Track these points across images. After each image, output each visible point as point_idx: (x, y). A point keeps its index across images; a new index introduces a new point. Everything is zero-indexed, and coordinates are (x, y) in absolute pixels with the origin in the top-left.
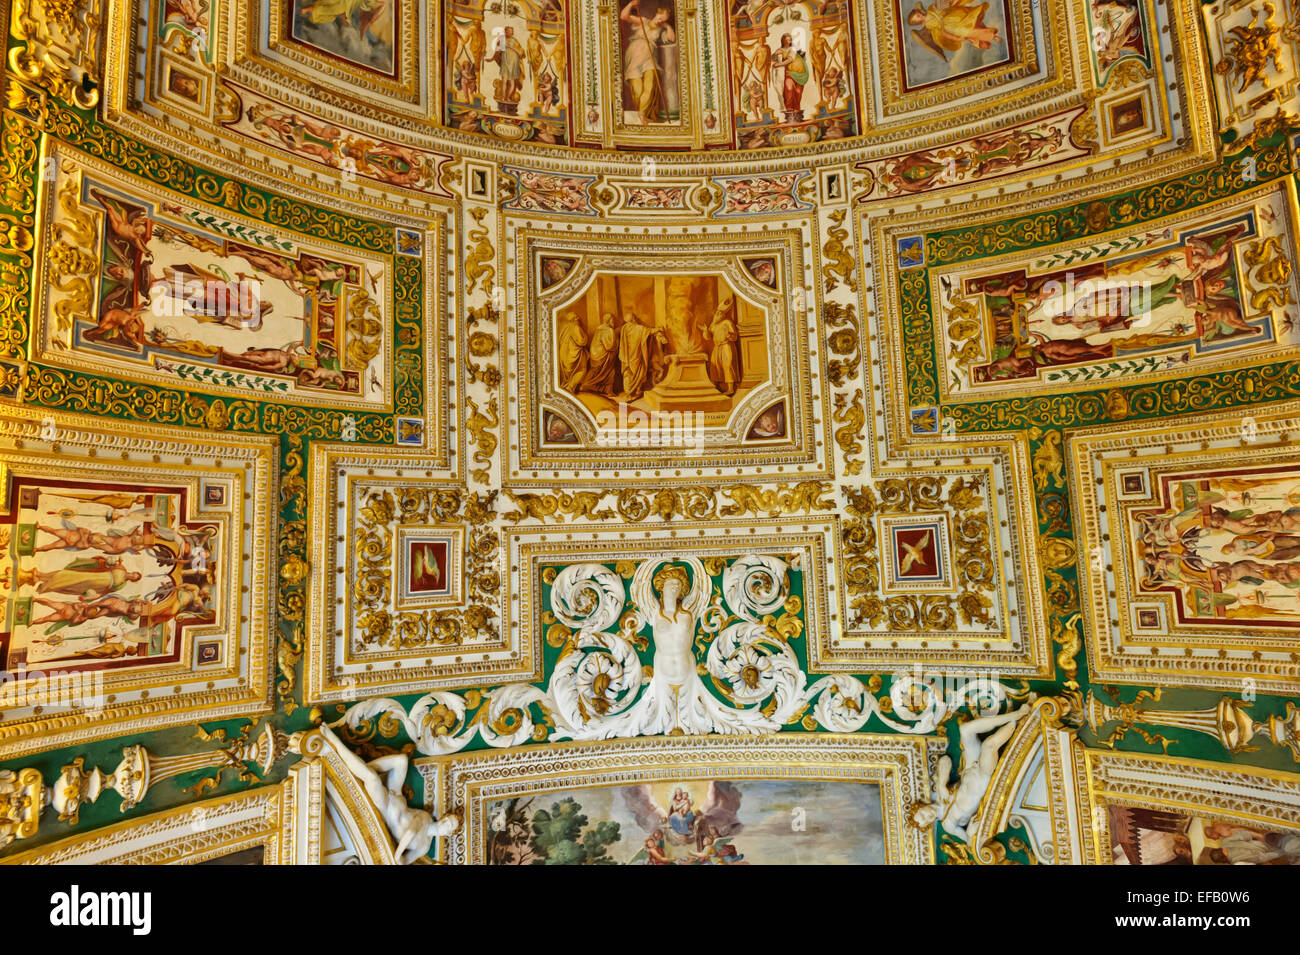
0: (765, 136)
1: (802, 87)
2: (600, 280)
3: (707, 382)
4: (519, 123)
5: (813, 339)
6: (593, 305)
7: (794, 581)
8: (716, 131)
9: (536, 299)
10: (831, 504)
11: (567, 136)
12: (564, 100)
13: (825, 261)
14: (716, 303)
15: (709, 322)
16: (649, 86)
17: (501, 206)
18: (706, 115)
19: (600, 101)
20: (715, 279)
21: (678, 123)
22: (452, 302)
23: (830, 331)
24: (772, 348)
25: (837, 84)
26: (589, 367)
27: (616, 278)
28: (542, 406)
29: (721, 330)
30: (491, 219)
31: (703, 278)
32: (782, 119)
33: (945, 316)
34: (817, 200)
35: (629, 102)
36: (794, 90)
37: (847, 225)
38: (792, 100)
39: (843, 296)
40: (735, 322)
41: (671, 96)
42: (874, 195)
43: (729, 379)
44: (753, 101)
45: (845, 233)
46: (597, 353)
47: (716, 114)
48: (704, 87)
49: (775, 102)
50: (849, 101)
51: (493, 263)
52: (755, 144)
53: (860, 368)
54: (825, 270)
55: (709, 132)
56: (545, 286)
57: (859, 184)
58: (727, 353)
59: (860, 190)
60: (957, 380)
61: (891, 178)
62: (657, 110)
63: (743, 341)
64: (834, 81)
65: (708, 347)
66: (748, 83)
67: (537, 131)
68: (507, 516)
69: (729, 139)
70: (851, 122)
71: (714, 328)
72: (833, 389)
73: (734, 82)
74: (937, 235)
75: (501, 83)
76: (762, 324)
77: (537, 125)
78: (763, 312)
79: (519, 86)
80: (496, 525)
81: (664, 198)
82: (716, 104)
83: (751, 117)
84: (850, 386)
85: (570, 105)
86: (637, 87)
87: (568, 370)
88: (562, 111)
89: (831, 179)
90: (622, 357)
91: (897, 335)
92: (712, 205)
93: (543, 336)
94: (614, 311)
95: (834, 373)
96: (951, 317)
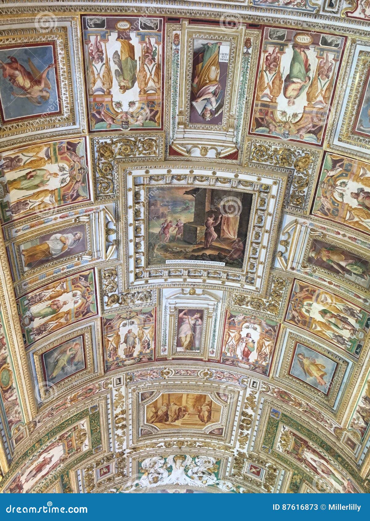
0: (233, 361)
1: (251, 352)
2: (163, 395)
3: (198, 419)
4: (134, 359)
5: (237, 418)
6: (160, 402)
7: (218, 462)
8: (214, 355)
9: (139, 404)
10: (233, 452)
11: (153, 358)
12: (152, 346)
13: (246, 401)
14: (205, 401)
15: (201, 406)
16: (188, 339)
17: (126, 385)
18: (211, 350)
19: (167, 344)
20: (205, 396)
21: (199, 351)
22: (110, 411)
23: (243, 418)
24: (222, 415)
25: (265, 357)
26: (157, 416)
27: (169, 394)
28: (140, 428)
29: (205, 408)
30: (123, 389)
31: (201, 395)
32: (241, 358)
33: (281, 434)
34: (248, 385)
35: (179, 344)
36: (247, 352)
37: (257, 396)
38: (246, 354)
39: (250, 411)
40: (211, 407)
41: (197, 343)
42: (269, 393)
43: (206, 419)
44: (230, 350)
45: (255, 398)
46: (160, 413)
47: (215, 350)
48: (211, 341)
49: (239, 353)
50: (268, 364)
51: (124, 400)
52: (228, 363)
53: (250, 429)
54: (245, 403)
55: (211, 355)
56: (142, 400)
57: (264, 388)
58: (206, 414)
59: (264, 390)
60: (279, 447)
61: (275, 392)
62: (191, 346)
63: (212, 412)
64: (264, 356)
65: (200, 411)
66: (229, 344)
67: (141, 359)
68: (128, 453)
69: (218, 359)
70: (267, 370)
71: (202, 407)
72: (240, 430)
73: (224, 342)
74: (286, 416)
75: (127, 349)
76: (220, 409)
77: (141, 357)
78: (221, 407)
79: (134, 347)
80: (125, 456)
81: (189, 372)
82: (215, 347)
83: (228, 354)
84: (245, 432)
85: (155, 348)
86: (183, 340)
87: (150, 418)
88: (152, 351)
89: (254, 382)
90: (168, 413)
91: (264, 429)
92: (208, 376)
93: (141, 413)
94: (167, 402)
95: (241, 427)
96: (282, 435)
